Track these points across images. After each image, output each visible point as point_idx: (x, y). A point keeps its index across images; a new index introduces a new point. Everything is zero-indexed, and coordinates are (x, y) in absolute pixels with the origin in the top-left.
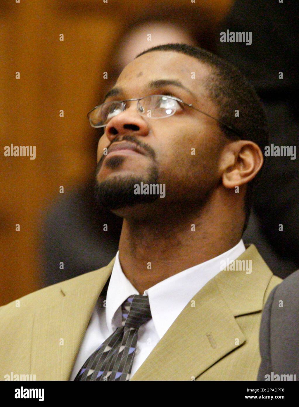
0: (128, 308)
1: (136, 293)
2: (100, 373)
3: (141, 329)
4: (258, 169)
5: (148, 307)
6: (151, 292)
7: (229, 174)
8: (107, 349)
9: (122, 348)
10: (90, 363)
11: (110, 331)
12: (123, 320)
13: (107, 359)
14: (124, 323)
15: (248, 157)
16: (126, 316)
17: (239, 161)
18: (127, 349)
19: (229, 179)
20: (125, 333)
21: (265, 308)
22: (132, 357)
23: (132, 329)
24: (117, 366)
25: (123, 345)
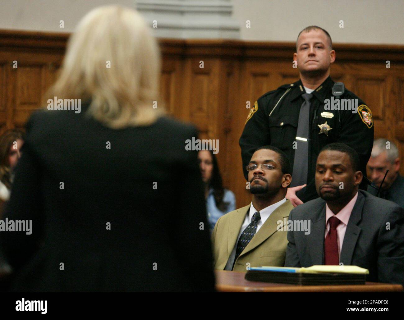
0: (255, 216)
1: (257, 212)
2: (247, 234)
3: (258, 221)
4: (291, 181)
5: (260, 216)
6: (261, 212)
7: (284, 184)
8: (249, 227)
9: (253, 227)
10: (245, 231)
11: (250, 222)
12: (253, 219)
13: (249, 229)
14: (254, 220)
15: (288, 178)
16: (254, 218)
17: (286, 179)
18: (254, 227)
19: (284, 185)
20: (254, 222)
21: (290, 215)
22: (256, 229)
23: (256, 221)
24: (252, 232)
25: (254, 226)
